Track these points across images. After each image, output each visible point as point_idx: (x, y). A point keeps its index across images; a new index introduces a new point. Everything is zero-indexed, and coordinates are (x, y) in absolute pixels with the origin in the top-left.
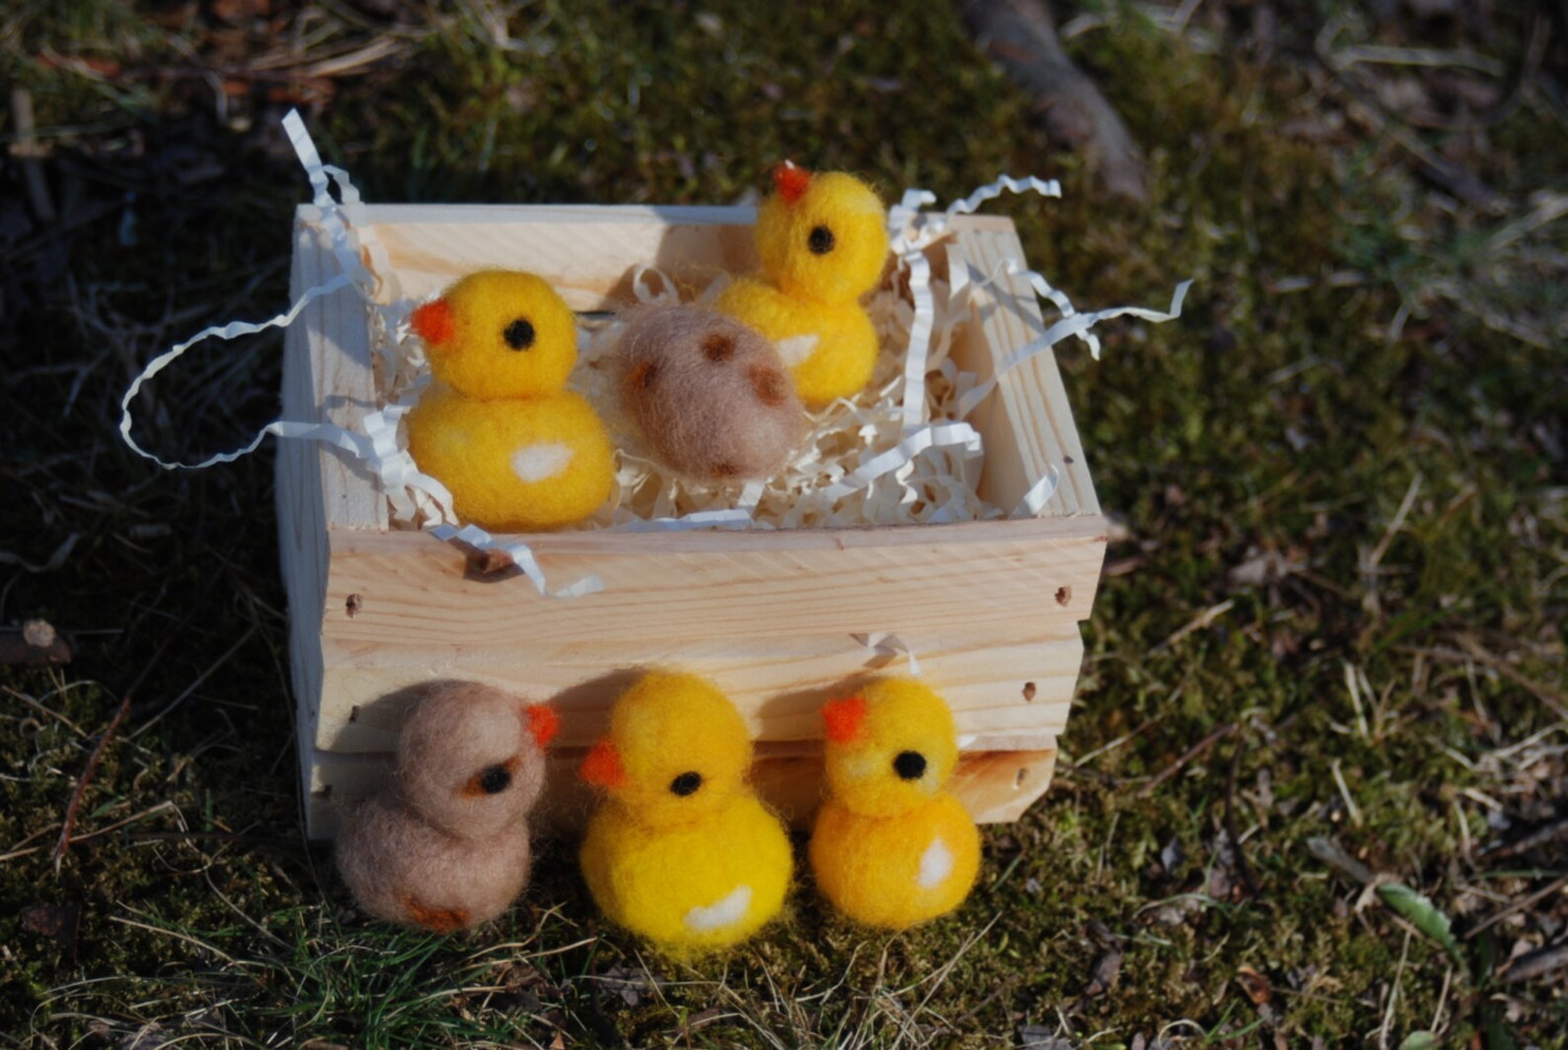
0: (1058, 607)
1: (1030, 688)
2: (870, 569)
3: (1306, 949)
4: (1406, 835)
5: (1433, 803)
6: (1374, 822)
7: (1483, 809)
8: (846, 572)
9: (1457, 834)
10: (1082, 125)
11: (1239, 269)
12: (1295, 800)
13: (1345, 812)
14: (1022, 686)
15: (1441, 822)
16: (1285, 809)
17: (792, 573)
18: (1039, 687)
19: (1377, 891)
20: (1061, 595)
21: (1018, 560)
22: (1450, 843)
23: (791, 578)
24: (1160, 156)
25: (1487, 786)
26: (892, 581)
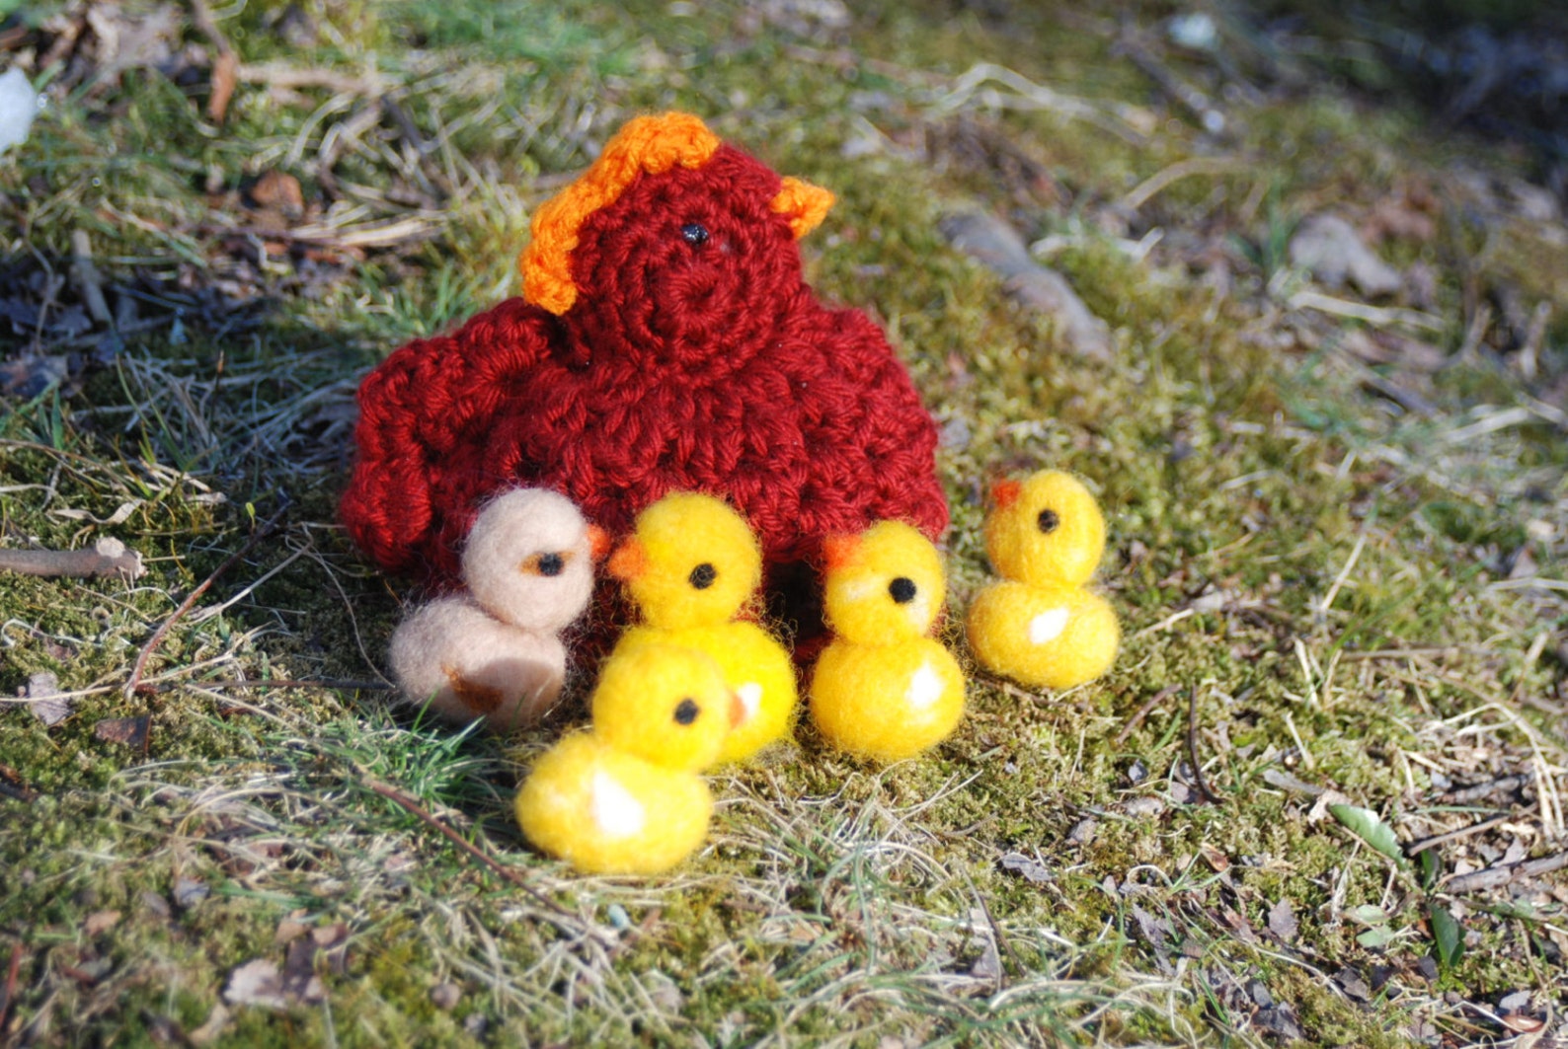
3: (1263, 840)
4: (1354, 774)
5: (1378, 754)
6: (1324, 764)
7: (1427, 770)
9: (1404, 781)
10: (1051, 300)
11: (1198, 411)
12: (1252, 746)
13: (1299, 758)
15: (1388, 770)
16: (1243, 753)
19: (1328, 808)
22: (1396, 785)
24: (1124, 334)
25: (1429, 752)
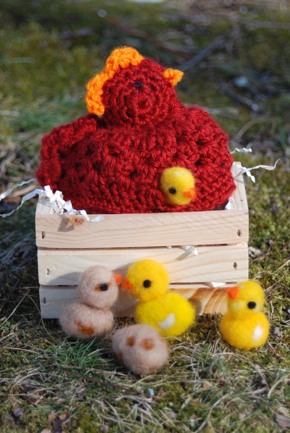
0: (238, 237)
1: (235, 265)
2: (182, 223)
8: (176, 224)
14: (233, 264)
17: (161, 224)
18: (238, 264)
20: (239, 234)
21: (224, 220)
23: (161, 226)
26: (190, 227)
